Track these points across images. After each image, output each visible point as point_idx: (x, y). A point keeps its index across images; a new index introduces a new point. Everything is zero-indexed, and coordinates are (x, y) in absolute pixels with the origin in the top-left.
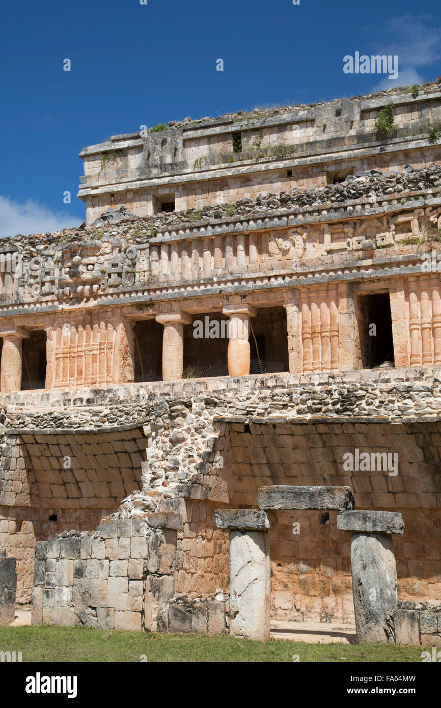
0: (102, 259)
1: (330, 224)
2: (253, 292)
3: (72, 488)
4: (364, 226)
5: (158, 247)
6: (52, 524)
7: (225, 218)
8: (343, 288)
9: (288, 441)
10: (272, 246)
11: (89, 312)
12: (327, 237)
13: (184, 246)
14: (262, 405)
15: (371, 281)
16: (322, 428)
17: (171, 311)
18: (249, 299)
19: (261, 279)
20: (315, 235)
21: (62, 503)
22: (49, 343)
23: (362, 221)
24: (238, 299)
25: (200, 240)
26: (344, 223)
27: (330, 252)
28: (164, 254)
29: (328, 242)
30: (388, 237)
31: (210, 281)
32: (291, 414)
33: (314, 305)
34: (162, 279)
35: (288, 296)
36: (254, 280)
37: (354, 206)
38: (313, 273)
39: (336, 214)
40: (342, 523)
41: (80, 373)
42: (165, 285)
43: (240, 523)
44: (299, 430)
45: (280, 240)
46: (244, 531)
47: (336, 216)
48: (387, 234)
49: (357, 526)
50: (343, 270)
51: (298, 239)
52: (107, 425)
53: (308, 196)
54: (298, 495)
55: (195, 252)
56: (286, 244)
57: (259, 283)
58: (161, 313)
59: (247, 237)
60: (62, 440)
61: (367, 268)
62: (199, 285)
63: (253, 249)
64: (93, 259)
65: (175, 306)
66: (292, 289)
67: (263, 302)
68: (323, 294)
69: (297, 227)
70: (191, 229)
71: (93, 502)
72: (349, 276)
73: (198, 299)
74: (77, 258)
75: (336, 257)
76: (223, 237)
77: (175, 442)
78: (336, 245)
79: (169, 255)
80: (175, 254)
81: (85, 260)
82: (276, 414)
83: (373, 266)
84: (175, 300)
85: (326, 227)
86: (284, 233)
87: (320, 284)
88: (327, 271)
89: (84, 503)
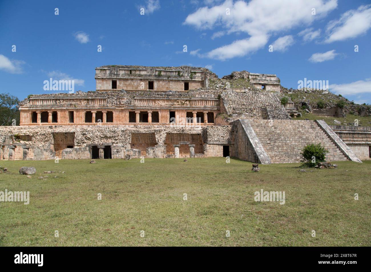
0: (125, 100)
1: (166, 100)
2: (153, 109)
3: (138, 141)
5: (136, 99)
6: (133, 146)
8: (168, 110)
9: (175, 135)
10: (156, 102)
11: (122, 109)
12: (166, 102)
13: (140, 100)
14: (171, 131)
15: (173, 110)
16: (180, 134)
17: (138, 111)
18: (152, 110)
19: (155, 107)
20: (164, 101)
21: (136, 143)
22: (113, 114)
23: (171, 100)
24: (150, 110)
25: (144, 99)
26: (169, 100)
27: (166, 104)
28: (137, 101)
29: (166, 103)
30: (175, 103)
31: (146, 107)
32: (175, 132)
33: (163, 113)
34: (137, 105)
35: (159, 111)
36: (154, 107)
38: (164, 107)
40: (189, 146)
41: (120, 120)
44: (177, 134)
45: (158, 101)
46: (177, 147)
47: (167, 99)
49: (191, 146)
50: (168, 107)
51: (161, 102)
52: (147, 132)
54: (184, 143)
55: (143, 101)
56: (159, 102)
57: (154, 108)
58: (136, 111)
59: (152, 100)
61: (172, 108)
62: (143, 107)
63: (153, 102)
64: (123, 100)
65: (139, 110)
66: (160, 110)
67: (155, 111)
68: (165, 111)
69: (161, 100)
70: (142, 97)
71: (141, 143)
72: (170, 108)
73: (143, 109)
74: (120, 100)
75: (167, 105)
76: (148, 99)
77: (161, 135)
78: (167, 103)
79: (138, 101)
80: (139, 101)
81: (122, 100)
82: (173, 132)
83: (173, 108)
86: (158, 100)
87: (165, 109)
88: (166, 107)
89: (140, 143)
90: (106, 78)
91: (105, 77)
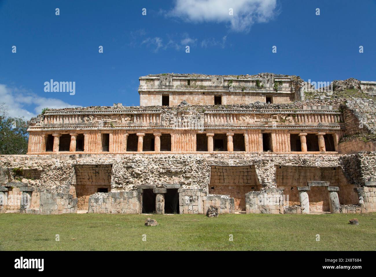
0: (190, 116)
1: (256, 115)
2: (235, 130)
3: (222, 181)
4: (264, 116)
5: (207, 114)
6: (212, 189)
7: (225, 109)
8: (260, 131)
10: (240, 118)
11: (185, 130)
12: (255, 118)
13: (214, 115)
14: (283, 162)
15: (267, 130)
16: (300, 168)
17: (211, 133)
18: (234, 132)
19: (238, 126)
20: (252, 117)
21: (217, 184)
22: (172, 138)
23: (264, 115)
24: (231, 131)
25: (220, 114)
26: (260, 115)
27: (256, 121)
28: (209, 117)
29: (256, 119)
30: (271, 120)
31: (223, 126)
32: (290, 164)
33: (252, 135)
34: (209, 123)
35: (245, 132)
36: (236, 127)
37: (262, 111)
38: (252, 127)
39: (258, 112)
40: (329, 189)
41: (182, 147)
42: (210, 125)
43: (304, 189)
44: (294, 168)
45: (243, 117)
46: (305, 191)
47: (258, 113)
48: (271, 119)
49: (333, 190)
50: (260, 127)
51: (248, 117)
52: (239, 165)
53: (248, 106)
54: (318, 183)
55: (218, 117)
56: (245, 118)
57: (237, 127)
58: (208, 133)
59: (233, 115)
60: (225, 168)
61: (266, 127)
62: (220, 126)
63: (235, 118)
64: (188, 116)
65: (213, 131)
66: (246, 130)
67: (238, 132)
68: (255, 132)
69: (247, 114)
70: (217, 111)
71: (227, 184)
72: (263, 128)
73: (220, 130)
74: (183, 115)
75: (258, 123)
76: (226, 114)
77: (266, 170)
78: (257, 120)
79: (210, 117)
80: (212, 117)
81: (186, 116)
82: (287, 164)
83: (268, 127)
84: (213, 130)
85: (255, 115)
86: (244, 115)
87: (254, 129)
88: (256, 127)
89: (225, 184)
90: (155, 91)
91: (153, 90)
